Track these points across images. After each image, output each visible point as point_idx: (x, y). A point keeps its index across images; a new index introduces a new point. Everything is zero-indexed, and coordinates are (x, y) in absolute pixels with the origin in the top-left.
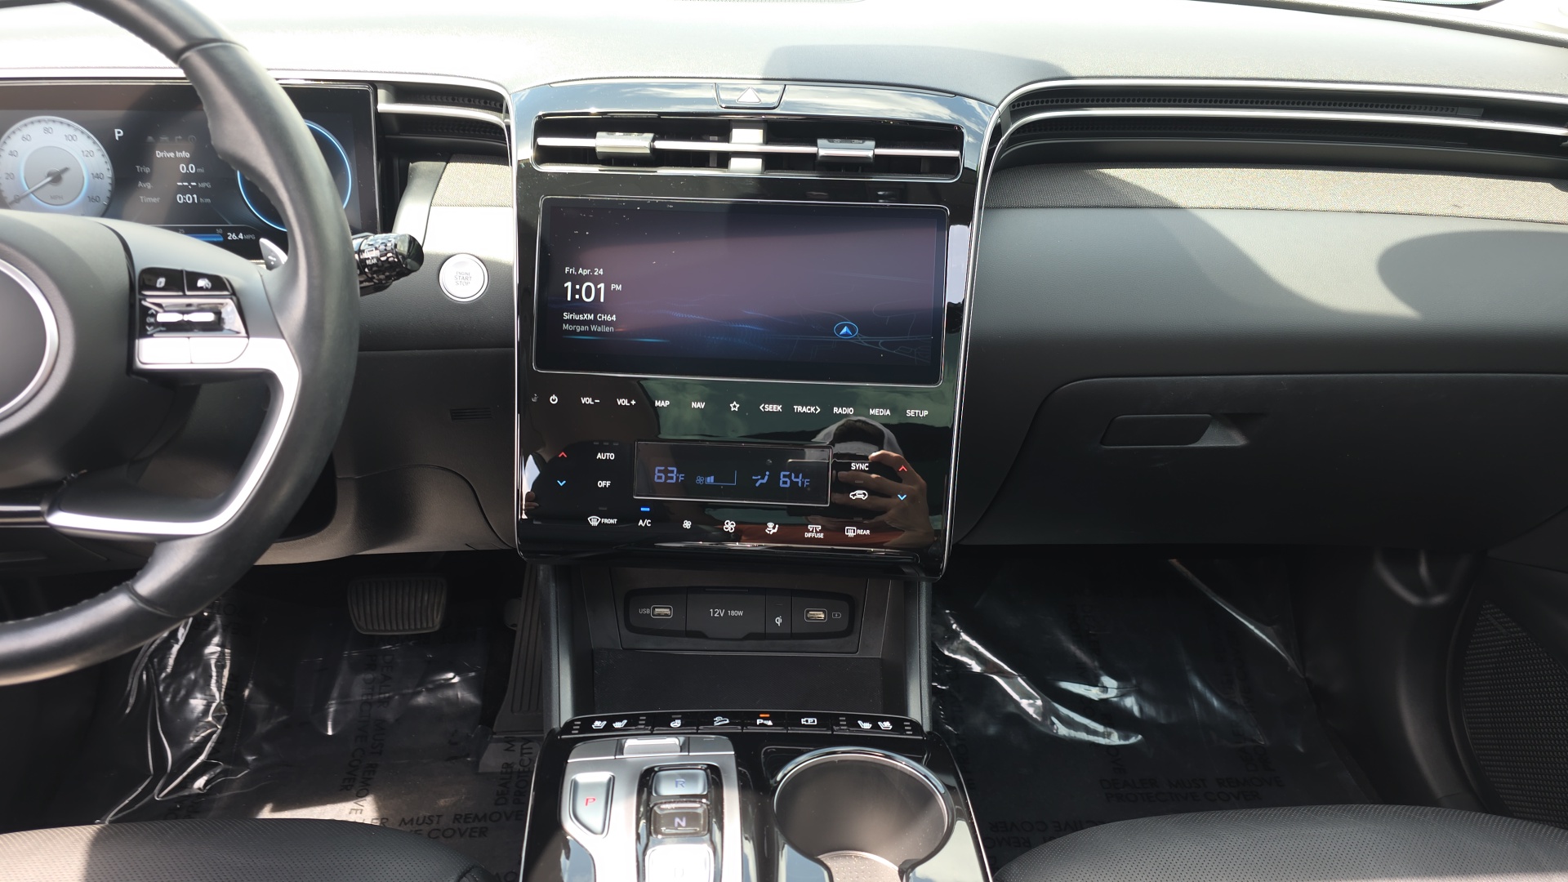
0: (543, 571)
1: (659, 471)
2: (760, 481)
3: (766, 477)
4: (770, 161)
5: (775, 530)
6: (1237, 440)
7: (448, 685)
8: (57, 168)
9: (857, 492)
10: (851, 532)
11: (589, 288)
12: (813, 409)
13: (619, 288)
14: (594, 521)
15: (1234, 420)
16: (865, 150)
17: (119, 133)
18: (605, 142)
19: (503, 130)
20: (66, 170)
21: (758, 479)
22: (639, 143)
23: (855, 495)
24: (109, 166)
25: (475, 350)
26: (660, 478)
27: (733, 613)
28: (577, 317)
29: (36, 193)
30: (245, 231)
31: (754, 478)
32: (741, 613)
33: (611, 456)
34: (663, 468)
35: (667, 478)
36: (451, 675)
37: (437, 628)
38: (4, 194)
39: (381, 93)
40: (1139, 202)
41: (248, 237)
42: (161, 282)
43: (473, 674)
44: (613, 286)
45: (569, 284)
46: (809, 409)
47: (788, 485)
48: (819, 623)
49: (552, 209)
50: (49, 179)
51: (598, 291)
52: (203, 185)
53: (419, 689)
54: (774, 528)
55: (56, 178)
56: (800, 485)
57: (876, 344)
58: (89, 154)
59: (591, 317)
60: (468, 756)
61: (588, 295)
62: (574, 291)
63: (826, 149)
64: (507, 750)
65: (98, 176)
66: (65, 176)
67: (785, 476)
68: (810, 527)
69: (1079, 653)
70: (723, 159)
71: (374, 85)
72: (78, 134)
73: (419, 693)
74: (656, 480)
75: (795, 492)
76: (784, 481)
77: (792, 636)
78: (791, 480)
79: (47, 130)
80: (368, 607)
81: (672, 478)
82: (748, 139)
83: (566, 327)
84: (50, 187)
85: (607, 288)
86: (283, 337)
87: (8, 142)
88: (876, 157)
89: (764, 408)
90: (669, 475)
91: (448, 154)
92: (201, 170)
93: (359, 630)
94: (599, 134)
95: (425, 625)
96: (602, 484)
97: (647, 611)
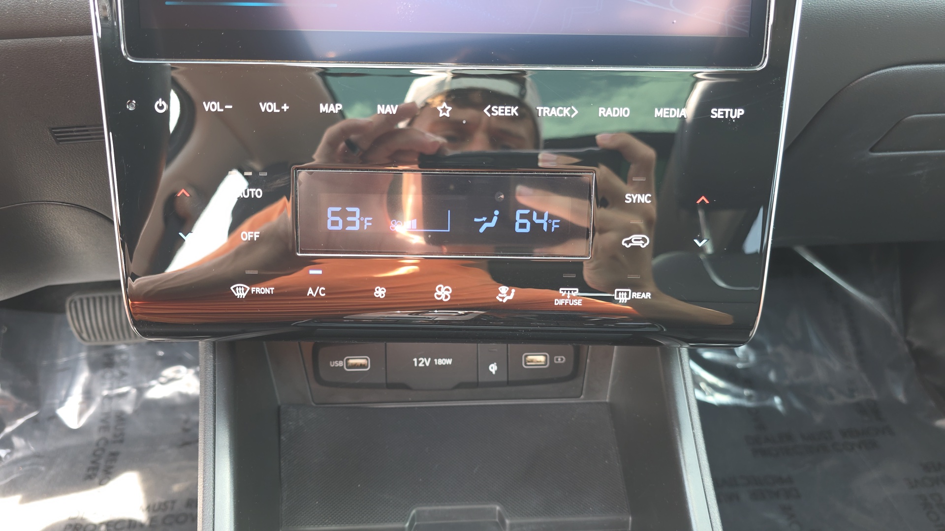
1: (334, 214)
2: (486, 225)
3: (495, 219)
5: (511, 297)
9: (633, 237)
12: (566, 111)
21: (483, 223)
23: (630, 241)
25: (61, 40)
26: (335, 223)
27: (440, 362)
31: (476, 220)
32: (449, 361)
34: (338, 209)
35: (346, 224)
46: (561, 112)
47: (527, 230)
53: (153, 382)
54: (509, 293)
56: (545, 228)
67: (523, 216)
73: (153, 386)
74: (330, 227)
76: (521, 224)
77: (509, 383)
78: (533, 223)
81: (352, 223)
89: (490, 111)
90: (349, 219)
97: (340, 364)
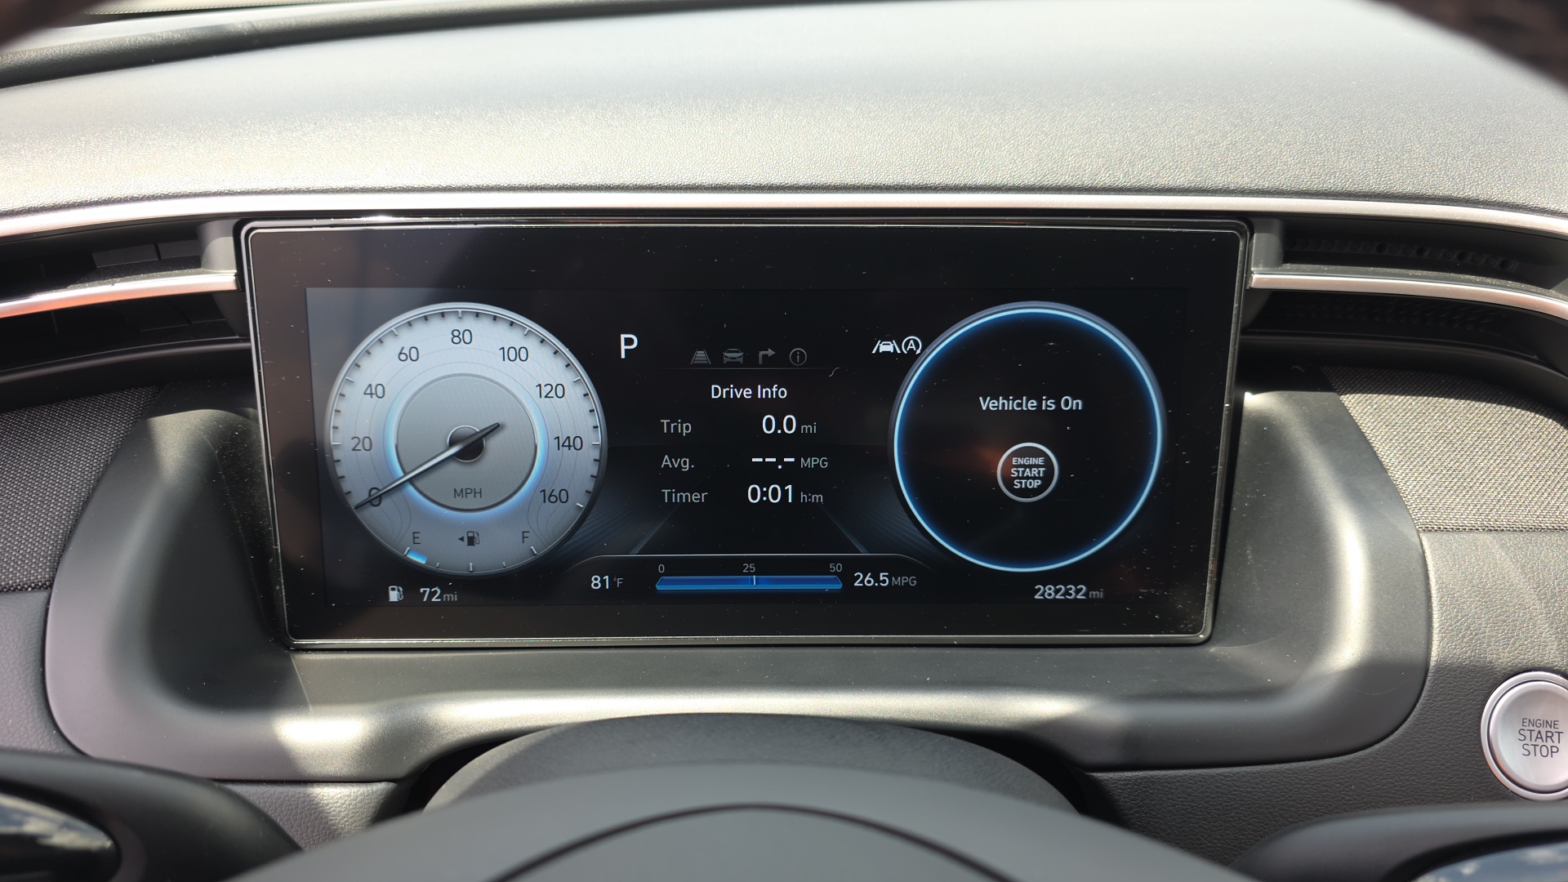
8: (477, 427)
17: (629, 342)
20: (495, 428)
24: (598, 419)
29: (419, 484)
30: (895, 569)
38: (346, 486)
39: (1259, 242)
41: (900, 581)
50: (454, 450)
52: (809, 462)
55: (471, 448)
58: (554, 391)
65: (569, 443)
66: (492, 445)
71: (1249, 220)
72: (532, 344)
79: (458, 337)
84: (454, 468)
87: (365, 363)
92: (810, 429)
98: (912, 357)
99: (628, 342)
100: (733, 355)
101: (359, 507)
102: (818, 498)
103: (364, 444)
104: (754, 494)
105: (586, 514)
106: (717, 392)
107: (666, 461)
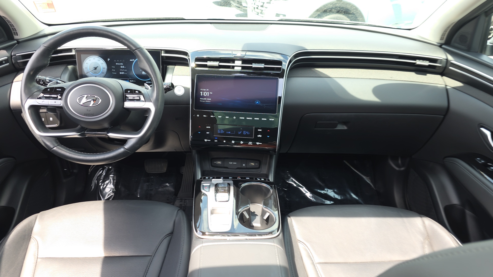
0: (194, 152)
2: (239, 133)
3: (241, 132)
4: (243, 68)
5: (242, 143)
6: (345, 128)
7: (167, 186)
8: (96, 66)
9: (259, 135)
10: (258, 143)
11: (205, 93)
12: (250, 118)
13: (212, 93)
14: (206, 140)
15: (345, 123)
16: (262, 66)
18: (209, 63)
19: (188, 60)
20: (98, 67)
22: (216, 64)
24: (106, 66)
25: (181, 106)
26: (219, 132)
27: (234, 163)
28: (203, 99)
29: (91, 72)
32: (236, 163)
33: (209, 127)
34: (220, 130)
36: (167, 184)
37: (165, 171)
38: (85, 72)
39: (163, 52)
40: (322, 76)
41: (134, 81)
42: (129, 92)
43: (172, 184)
44: (210, 93)
45: (201, 92)
48: (253, 166)
49: (199, 77)
50: (94, 69)
51: (207, 94)
52: (125, 70)
53: (160, 187)
55: (96, 69)
56: (248, 134)
57: (263, 105)
58: (102, 64)
59: (206, 99)
60: (171, 202)
61: (205, 95)
62: (203, 94)
63: (254, 65)
64: (181, 201)
65: (104, 68)
66: (97, 68)
67: (245, 132)
68: (249, 142)
69: (320, 183)
70: (233, 67)
71: (161, 50)
72: (100, 59)
73: (160, 188)
75: (246, 135)
76: (244, 133)
77: (247, 168)
79: (94, 59)
80: (149, 166)
81: (221, 132)
82: (238, 63)
83: (201, 101)
84: (94, 70)
85: (209, 93)
86: (152, 102)
87: (86, 61)
88: (264, 67)
89: (240, 118)
91: (175, 64)
92: (125, 67)
93: (147, 172)
94: (208, 62)
95: (162, 171)
96: (207, 133)
97: (216, 162)
98: (133, 61)
99: (109, 59)
100: (118, 61)
101: (86, 73)
102: (126, 73)
103: (86, 68)
104: (121, 73)
105: (106, 74)
106: (117, 64)
107: (113, 70)
